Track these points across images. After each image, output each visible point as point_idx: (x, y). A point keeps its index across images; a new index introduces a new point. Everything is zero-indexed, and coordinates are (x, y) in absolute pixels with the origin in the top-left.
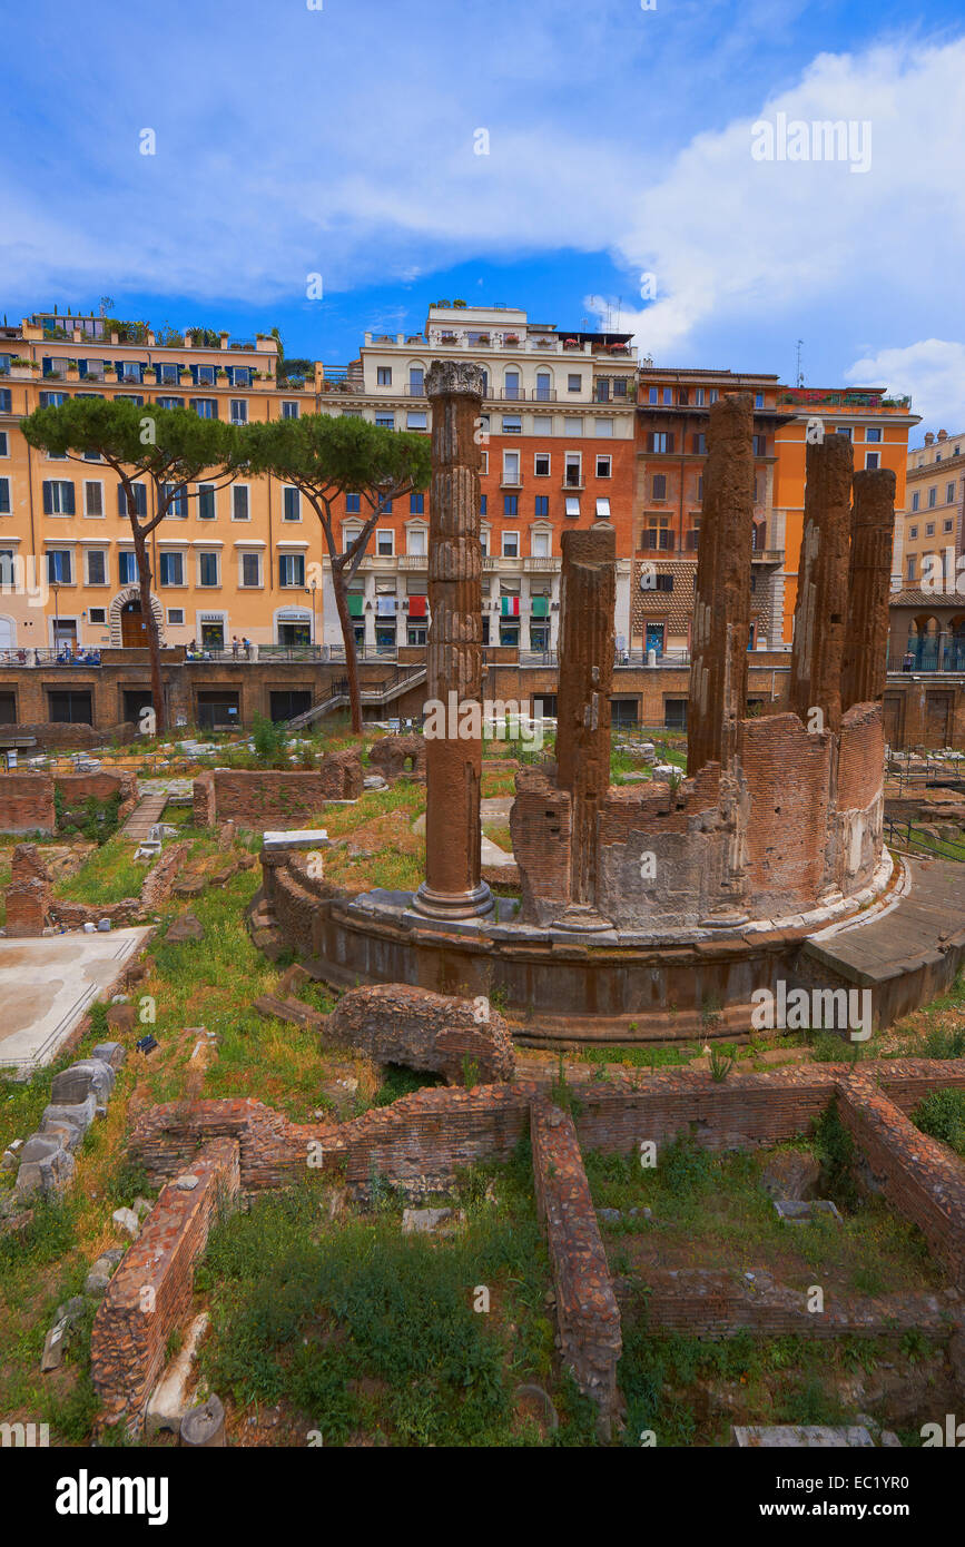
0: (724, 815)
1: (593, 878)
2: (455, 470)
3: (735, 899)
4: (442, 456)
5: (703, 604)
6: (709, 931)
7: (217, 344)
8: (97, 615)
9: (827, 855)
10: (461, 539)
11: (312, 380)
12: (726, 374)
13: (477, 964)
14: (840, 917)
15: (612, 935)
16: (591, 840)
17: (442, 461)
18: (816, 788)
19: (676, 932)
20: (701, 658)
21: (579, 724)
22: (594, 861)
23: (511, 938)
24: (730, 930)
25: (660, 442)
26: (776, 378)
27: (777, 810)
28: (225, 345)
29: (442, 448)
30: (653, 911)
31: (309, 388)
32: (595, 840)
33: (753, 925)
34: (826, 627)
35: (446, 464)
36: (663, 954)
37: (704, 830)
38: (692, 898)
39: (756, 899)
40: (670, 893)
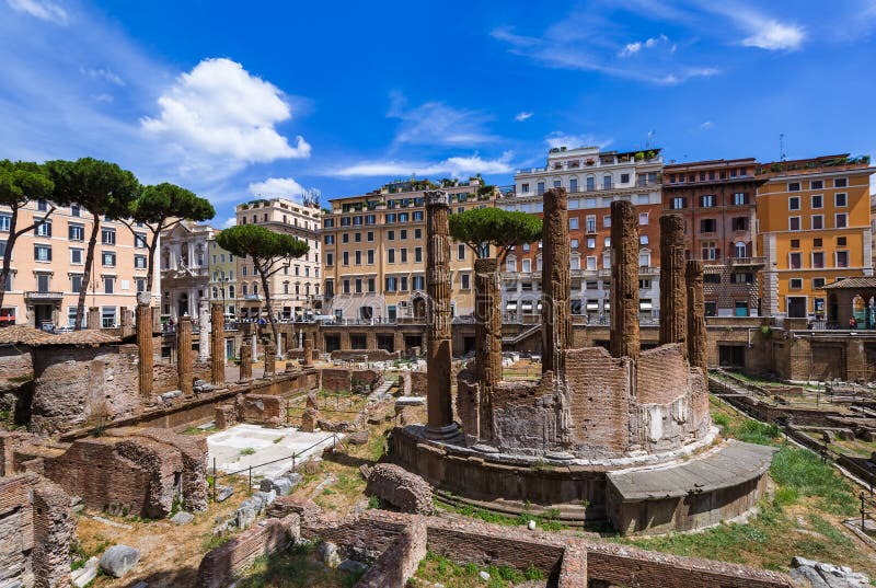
0: (556, 399)
1: (489, 425)
3: (565, 446)
6: (548, 460)
7: (453, 185)
8: (404, 304)
9: (629, 427)
11: (492, 194)
12: (722, 161)
14: (638, 464)
15: (497, 455)
16: (488, 406)
18: (618, 389)
19: (529, 458)
22: (489, 417)
23: (454, 452)
24: (560, 461)
25: (678, 203)
26: (754, 159)
27: (591, 399)
28: (457, 185)
30: (519, 446)
31: (492, 198)
32: (490, 407)
33: (577, 461)
36: (521, 469)
37: (545, 406)
38: (540, 441)
39: (578, 448)
40: (528, 438)
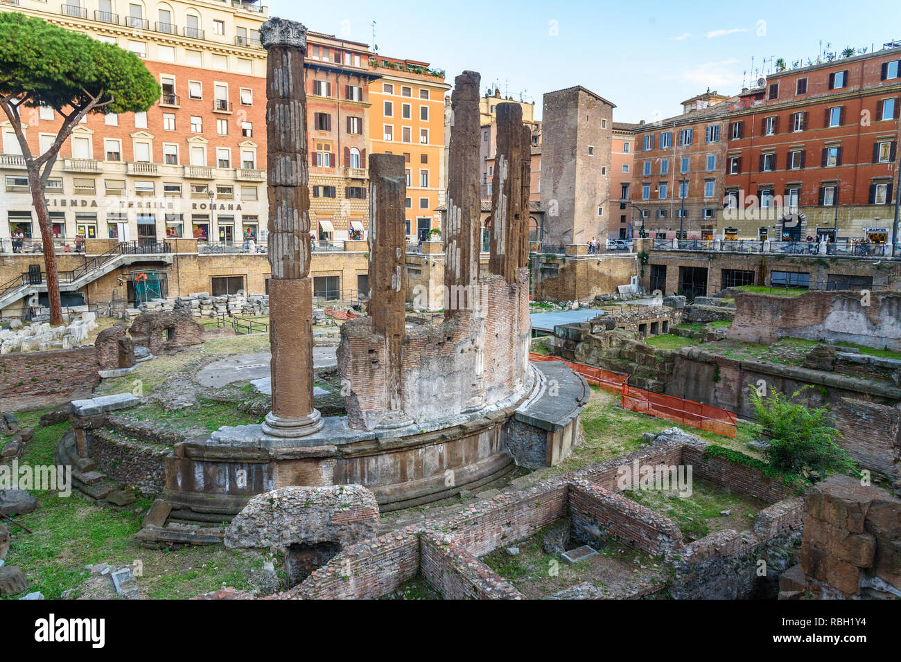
0: (473, 341)
1: (399, 391)
2: (292, 103)
3: (479, 393)
4: (281, 91)
5: (455, 207)
6: (468, 416)
9: (517, 361)
10: (298, 155)
13: (323, 465)
15: (413, 428)
16: (398, 366)
17: (281, 94)
18: (512, 320)
19: (450, 419)
20: (455, 241)
21: (389, 288)
22: (400, 379)
23: (350, 442)
24: (478, 413)
27: (497, 336)
29: (281, 85)
30: (437, 408)
32: (400, 366)
33: (488, 408)
34: (513, 222)
35: (284, 97)
36: (446, 434)
37: (462, 352)
38: (457, 396)
39: (489, 392)
40: (446, 395)
